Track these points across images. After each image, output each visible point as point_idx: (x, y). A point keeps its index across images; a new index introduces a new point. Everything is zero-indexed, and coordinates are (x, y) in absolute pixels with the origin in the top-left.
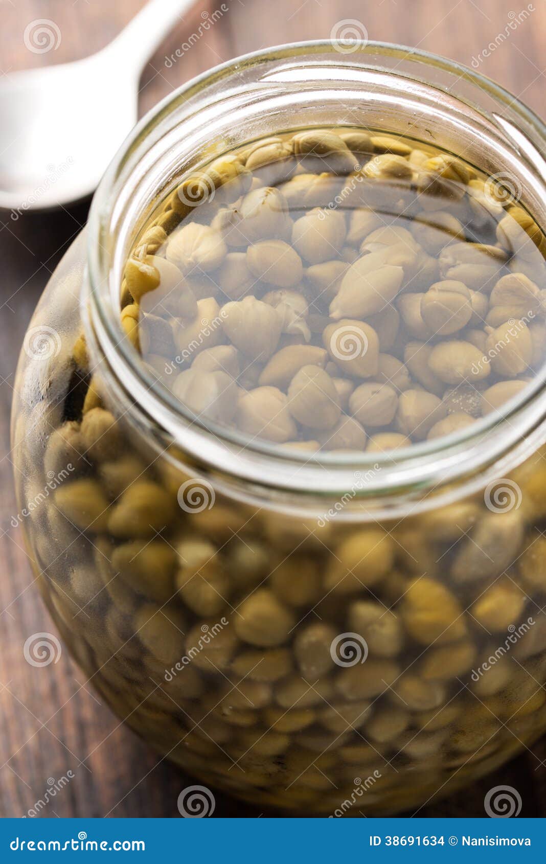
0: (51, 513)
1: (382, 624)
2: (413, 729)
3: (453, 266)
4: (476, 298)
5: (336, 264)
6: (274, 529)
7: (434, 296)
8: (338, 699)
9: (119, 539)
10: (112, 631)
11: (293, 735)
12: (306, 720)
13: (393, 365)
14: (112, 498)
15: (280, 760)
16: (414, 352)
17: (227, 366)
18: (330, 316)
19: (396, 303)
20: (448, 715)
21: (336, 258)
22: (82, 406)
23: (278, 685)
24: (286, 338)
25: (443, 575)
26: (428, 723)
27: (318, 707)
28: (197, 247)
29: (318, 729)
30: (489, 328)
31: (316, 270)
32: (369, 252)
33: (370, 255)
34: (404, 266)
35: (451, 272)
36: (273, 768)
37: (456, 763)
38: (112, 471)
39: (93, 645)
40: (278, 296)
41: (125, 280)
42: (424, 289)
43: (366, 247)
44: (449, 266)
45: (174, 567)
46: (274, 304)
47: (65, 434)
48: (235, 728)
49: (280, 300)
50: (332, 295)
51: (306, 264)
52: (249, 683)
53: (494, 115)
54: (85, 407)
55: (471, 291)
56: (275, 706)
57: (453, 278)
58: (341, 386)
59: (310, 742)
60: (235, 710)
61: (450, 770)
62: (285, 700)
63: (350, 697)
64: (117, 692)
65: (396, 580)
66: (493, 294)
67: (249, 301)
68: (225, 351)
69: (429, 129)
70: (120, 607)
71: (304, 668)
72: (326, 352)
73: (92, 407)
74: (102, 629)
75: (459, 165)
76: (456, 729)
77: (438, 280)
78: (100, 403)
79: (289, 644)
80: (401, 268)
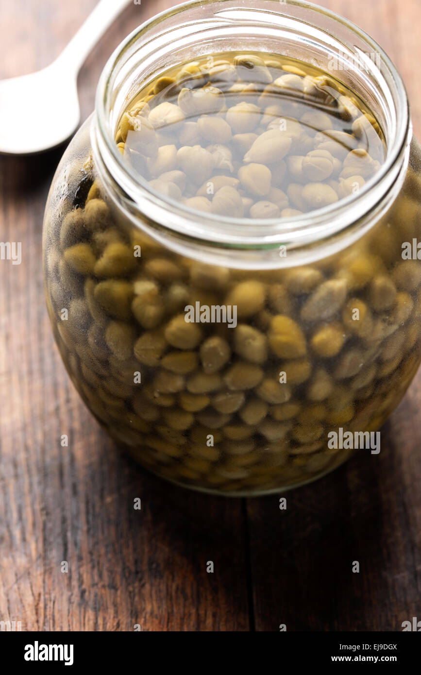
0: (61, 264)
1: (254, 339)
2: (270, 418)
3: (322, 142)
4: (336, 161)
5: (252, 135)
6: (195, 272)
7: (310, 159)
8: (225, 390)
9: (98, 278)
10: (91, 340)
11: (195, 414)
12: (204, 403)
13: (279, 193)
14: (98, 254)
15: (187, 433)
16: (293, 188)
17: (177, 181)
18: (244, 160)
19: (286, 159)
20: (292, 410)
21: (252, 131)
22: (86, 198)
23: (189, 377)
24: (216, 171)
25: (295, 314)
26: (279, 415)
27: (212, 394)
28: (167, 114)
29: (210, 411)
30: (341, 179)
31: (239, 136)
32: (272, 129)
33: (272, 130)
34: (293, 138)
35: (321, 145)
36: (183, 441)
37: (297, 451)
38: (99, 236)
39: (81, 356)
40: (215, 147)
41: (120, 130)
42: (304, 153)
43: (271, 126)
44: (320, 142)
45: (132, 296)
46: (212, 152)
47: (74, 215)
48: (161, 408)
49: (216, 150)
50: (247, 150)
51: (234, 133)
52: (171, 373)
53: (355, 47)
54: (88, 198)
55: (333, 158)
56: (185, 392)
57: (322, 148)
58: (246, 201)
59: (206, 421)
60: (162, 394)
61: (292, 457)
62: (192, 389)
63: (232, 388)
64: (92, 388)
65: (266, 315)
66: (345, 161)
67: (197, 148)
68: (177, 173)
69: (316, 58)
70: (98, 323)
71: (204, 364)
72: (239, 181)
73: (93, 198)
74: (86, 342)
75: (332, 83)
76: (296, 422)
77: (313, 149)
78: (98, 195)
79: (197, 349)
80: (291, 139)
